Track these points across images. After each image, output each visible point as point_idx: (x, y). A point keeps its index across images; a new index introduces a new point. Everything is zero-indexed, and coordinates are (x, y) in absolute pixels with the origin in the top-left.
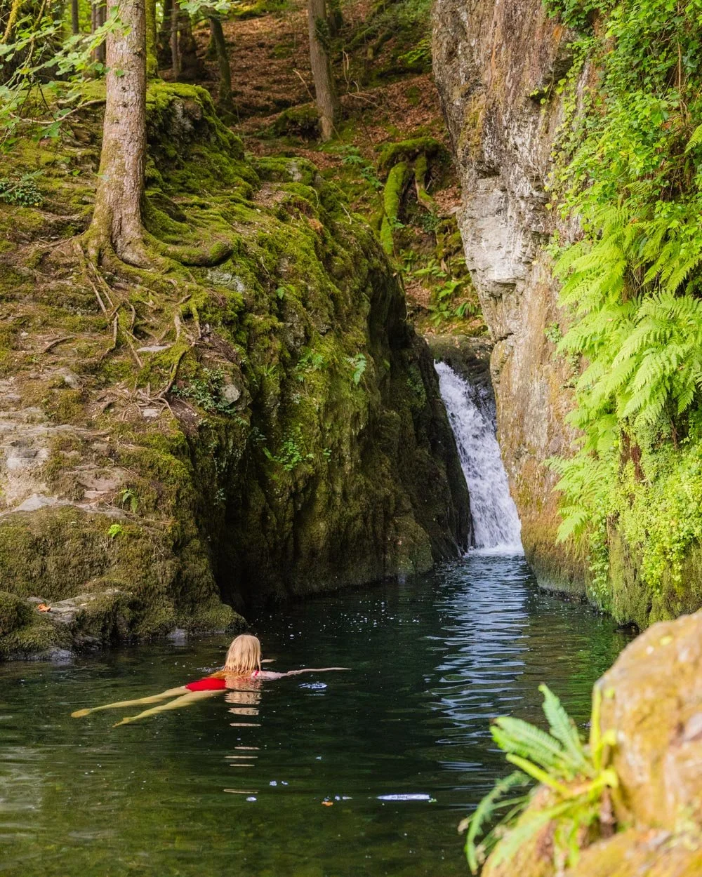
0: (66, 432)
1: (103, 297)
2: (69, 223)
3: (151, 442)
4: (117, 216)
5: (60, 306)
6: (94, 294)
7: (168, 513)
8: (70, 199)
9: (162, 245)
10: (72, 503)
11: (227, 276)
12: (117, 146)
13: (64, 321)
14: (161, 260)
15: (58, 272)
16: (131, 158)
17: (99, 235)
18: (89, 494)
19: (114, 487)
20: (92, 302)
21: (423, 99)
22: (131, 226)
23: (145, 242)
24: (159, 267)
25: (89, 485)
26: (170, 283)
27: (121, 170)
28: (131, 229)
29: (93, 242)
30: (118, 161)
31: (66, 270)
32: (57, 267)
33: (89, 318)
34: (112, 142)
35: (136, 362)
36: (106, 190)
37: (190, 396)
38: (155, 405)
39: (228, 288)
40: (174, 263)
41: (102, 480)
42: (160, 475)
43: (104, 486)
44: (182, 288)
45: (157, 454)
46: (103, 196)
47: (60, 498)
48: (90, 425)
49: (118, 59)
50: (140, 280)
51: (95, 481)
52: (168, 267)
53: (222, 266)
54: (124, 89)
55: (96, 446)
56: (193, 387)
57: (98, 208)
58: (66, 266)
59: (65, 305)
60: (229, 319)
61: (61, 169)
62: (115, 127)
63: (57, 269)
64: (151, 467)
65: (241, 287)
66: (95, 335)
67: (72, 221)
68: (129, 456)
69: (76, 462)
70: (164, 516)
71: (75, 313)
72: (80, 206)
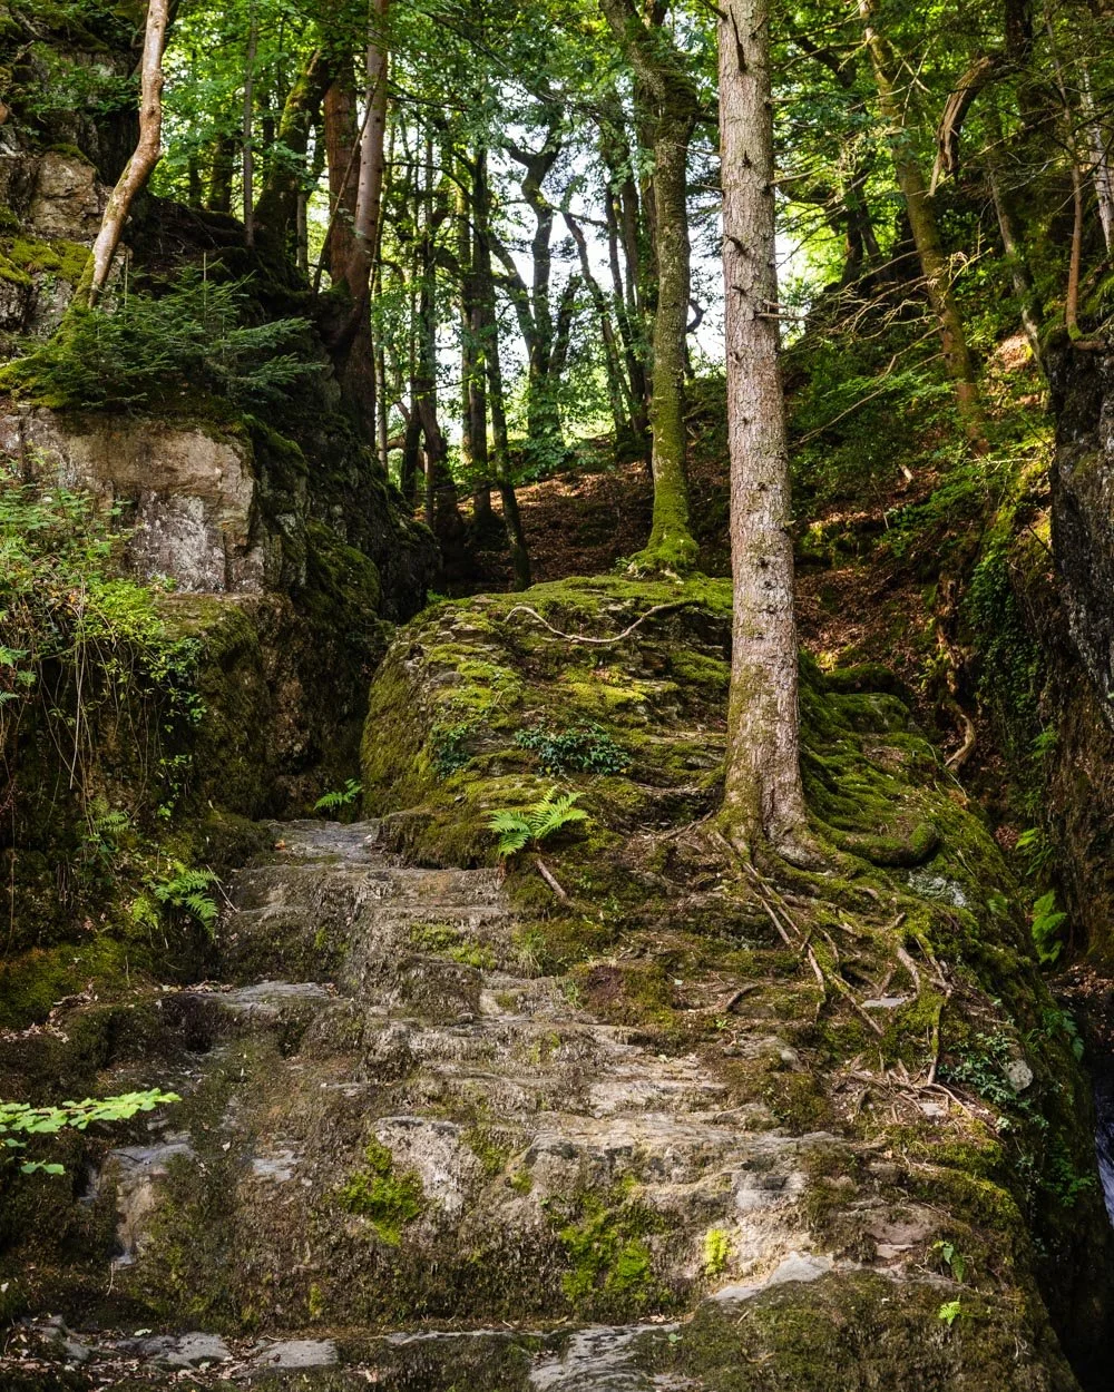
0: (828, 1144)
1: (780, 917)
2: (683, 800)
3: (956, 1158)
4: (769, 786)
5: (716, 934)
6: (767, 914)
7: (1008, 1281)
8: (667, 760)
9: (837, 834)
10: (858, 1267)
11: (939, 881)
12: (761, 674)
13: (728, 959)
14: (841, 857)
15: (697, 880)
16: (785, 693)
17: (745, 819)
18: (885, 1251)
19: (919, 1238)
20: (767, 926)
21: (846, 604)
22: (789, 802)
23: (813, 828)
24: (840, 870)
25: (879, 1234)
26: (867, 894)
27: (771, 712)
28: (790, 809)
29: (740, 830)
30: (765, 699)
31: (710, 876)
32: (695, 870)
33: (764, 954)
34: (754, 670)
35: (868, 1025)
36: (748, 745)
37: (967, 1081)
38: (928, 1096)
39: (941, 900)
40: (861, 863)
41: (900, 1225)
42: (982, 1215)
43: (904, 1235)
44: (887, 901)
45: (972, 1180)
46: (743, 755)
47: (837, 1258)
48: (850, 1132)
49: (756, 538)
50: (817, 890)
51: (889, 1228)
52: (854, 868)
53: (930, 866)
54: (768, 584)
55: (875, 1166)
56: (968, 1065)
57: (735, 774)
58: (708, 868)
59: (722, 933)
60: (972, 951)
61: (638, 715)
62: (755, 646)
63: (694, 874)
64: (967, 1202)
65: (960, 900)
66: (781, 981)
67: (689, 796)
68: (933, 1183)
69: (849, 1194)
70: (1004, 1286)
71: (740, 946)
72: (686, 772)
